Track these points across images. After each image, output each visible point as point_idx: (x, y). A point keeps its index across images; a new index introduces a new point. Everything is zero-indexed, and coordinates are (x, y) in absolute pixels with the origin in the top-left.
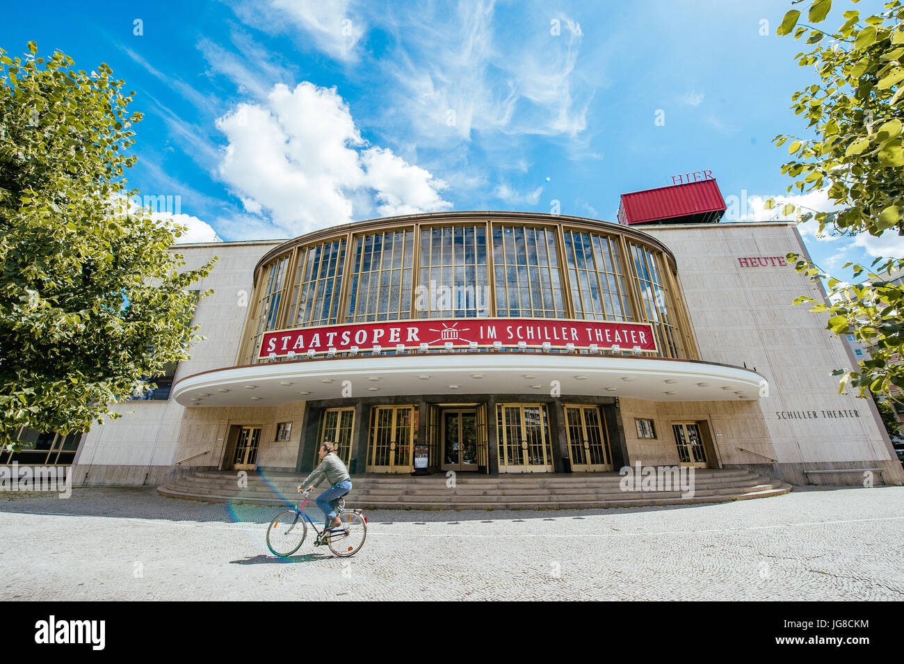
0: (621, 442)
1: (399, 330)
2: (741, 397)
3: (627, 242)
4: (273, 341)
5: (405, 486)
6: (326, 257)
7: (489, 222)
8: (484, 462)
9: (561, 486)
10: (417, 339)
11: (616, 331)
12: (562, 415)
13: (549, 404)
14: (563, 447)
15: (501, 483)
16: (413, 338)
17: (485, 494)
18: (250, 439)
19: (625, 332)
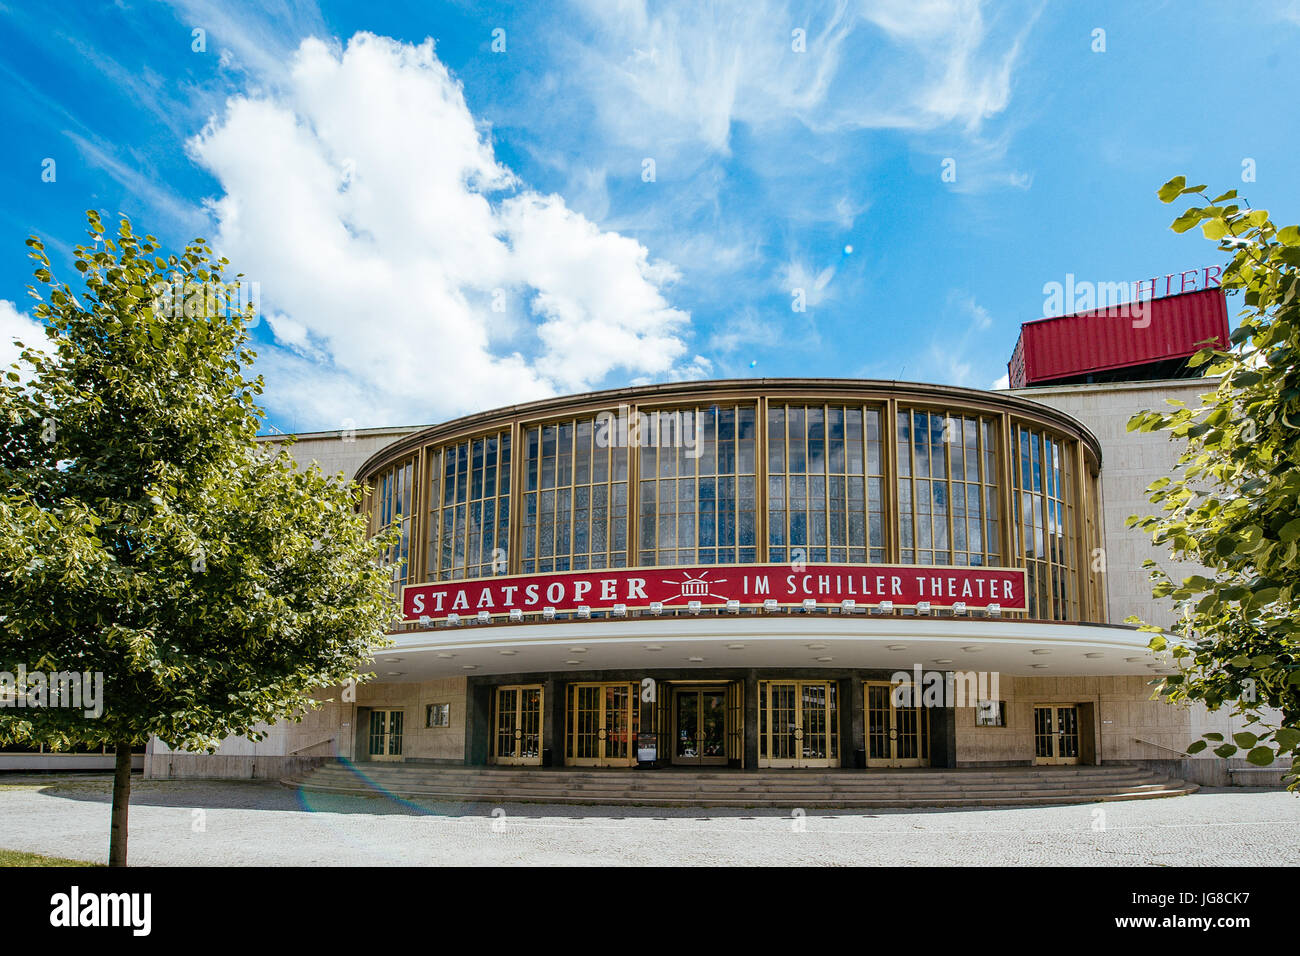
0: (948, 731)
1: (614, 582)
2: (1157, 671)
3: (1014, 426)
4: (419, 598)
5: (630, 781)
6: (477, 462)
7: (763, 398)
8: (739, 753)
9: (850, 782)
10: (643, 595)
11: (967, 580)
12: (860, 697)
13: (841, 681)
14: (857, 737)
15: (764, 779)
16: (636, 594)
17: (742, 790)
18: (388, 724)
19: (980, 581)
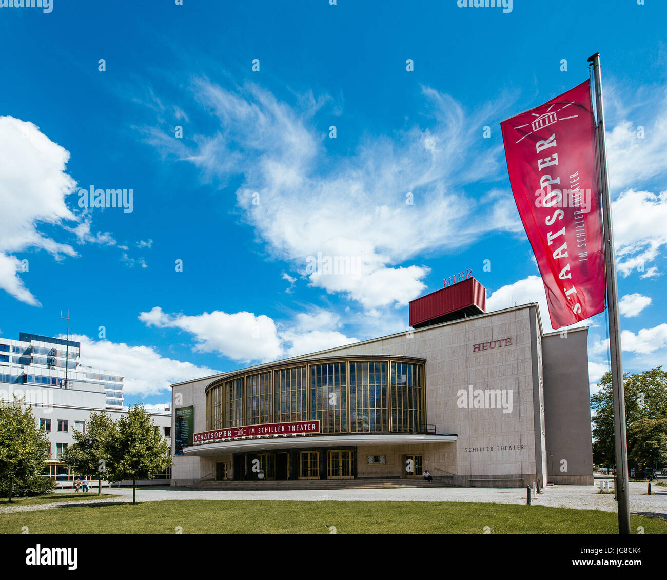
18: (225, 468)
19: (305, 425)
